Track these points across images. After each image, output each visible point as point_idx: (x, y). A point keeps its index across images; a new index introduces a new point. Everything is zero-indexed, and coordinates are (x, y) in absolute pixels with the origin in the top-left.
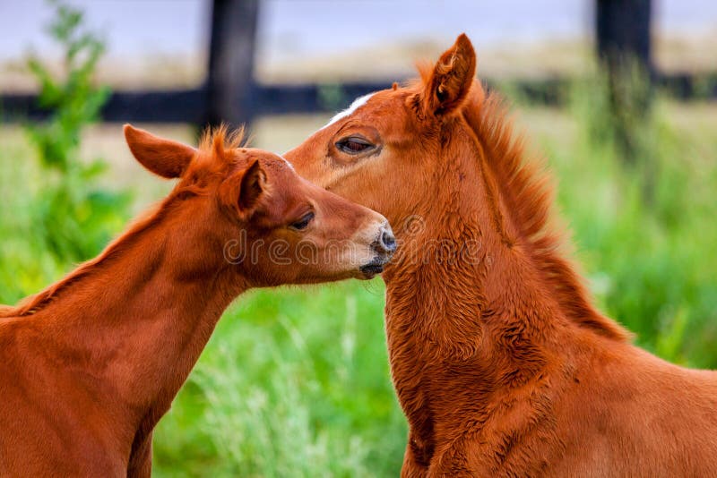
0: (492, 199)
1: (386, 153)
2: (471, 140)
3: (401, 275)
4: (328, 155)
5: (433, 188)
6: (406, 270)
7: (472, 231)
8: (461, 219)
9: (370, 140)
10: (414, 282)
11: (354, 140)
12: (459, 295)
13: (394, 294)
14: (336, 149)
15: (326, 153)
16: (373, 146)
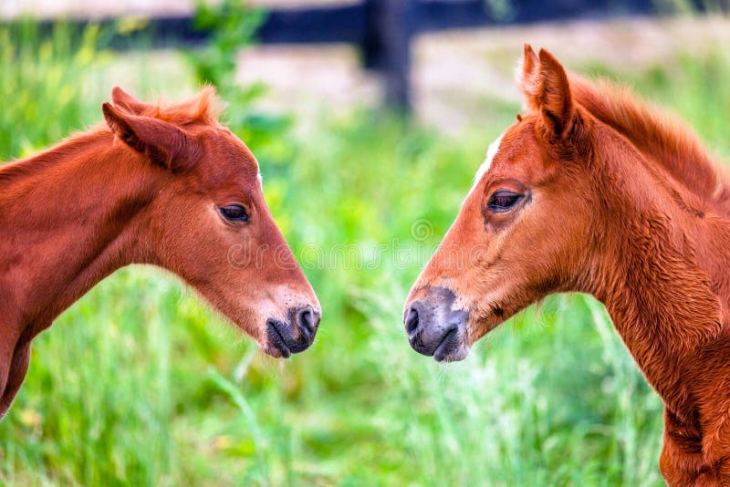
0: (662, 183)
1: (537, 195)
2: (614, 137)
3: (614, 291)
4: (486, 222)
5: (598, 203)
6: (616, 285)
7: (660, 221)
8: (642, 216)
9: (516, 191)
10: (631, 292)
11: (500, 195)
12: (679, 282)
13: (617, 310)
14: (490, 213)
15: (483, 220)
16: (523, 196)
